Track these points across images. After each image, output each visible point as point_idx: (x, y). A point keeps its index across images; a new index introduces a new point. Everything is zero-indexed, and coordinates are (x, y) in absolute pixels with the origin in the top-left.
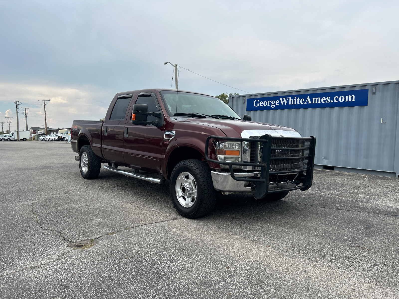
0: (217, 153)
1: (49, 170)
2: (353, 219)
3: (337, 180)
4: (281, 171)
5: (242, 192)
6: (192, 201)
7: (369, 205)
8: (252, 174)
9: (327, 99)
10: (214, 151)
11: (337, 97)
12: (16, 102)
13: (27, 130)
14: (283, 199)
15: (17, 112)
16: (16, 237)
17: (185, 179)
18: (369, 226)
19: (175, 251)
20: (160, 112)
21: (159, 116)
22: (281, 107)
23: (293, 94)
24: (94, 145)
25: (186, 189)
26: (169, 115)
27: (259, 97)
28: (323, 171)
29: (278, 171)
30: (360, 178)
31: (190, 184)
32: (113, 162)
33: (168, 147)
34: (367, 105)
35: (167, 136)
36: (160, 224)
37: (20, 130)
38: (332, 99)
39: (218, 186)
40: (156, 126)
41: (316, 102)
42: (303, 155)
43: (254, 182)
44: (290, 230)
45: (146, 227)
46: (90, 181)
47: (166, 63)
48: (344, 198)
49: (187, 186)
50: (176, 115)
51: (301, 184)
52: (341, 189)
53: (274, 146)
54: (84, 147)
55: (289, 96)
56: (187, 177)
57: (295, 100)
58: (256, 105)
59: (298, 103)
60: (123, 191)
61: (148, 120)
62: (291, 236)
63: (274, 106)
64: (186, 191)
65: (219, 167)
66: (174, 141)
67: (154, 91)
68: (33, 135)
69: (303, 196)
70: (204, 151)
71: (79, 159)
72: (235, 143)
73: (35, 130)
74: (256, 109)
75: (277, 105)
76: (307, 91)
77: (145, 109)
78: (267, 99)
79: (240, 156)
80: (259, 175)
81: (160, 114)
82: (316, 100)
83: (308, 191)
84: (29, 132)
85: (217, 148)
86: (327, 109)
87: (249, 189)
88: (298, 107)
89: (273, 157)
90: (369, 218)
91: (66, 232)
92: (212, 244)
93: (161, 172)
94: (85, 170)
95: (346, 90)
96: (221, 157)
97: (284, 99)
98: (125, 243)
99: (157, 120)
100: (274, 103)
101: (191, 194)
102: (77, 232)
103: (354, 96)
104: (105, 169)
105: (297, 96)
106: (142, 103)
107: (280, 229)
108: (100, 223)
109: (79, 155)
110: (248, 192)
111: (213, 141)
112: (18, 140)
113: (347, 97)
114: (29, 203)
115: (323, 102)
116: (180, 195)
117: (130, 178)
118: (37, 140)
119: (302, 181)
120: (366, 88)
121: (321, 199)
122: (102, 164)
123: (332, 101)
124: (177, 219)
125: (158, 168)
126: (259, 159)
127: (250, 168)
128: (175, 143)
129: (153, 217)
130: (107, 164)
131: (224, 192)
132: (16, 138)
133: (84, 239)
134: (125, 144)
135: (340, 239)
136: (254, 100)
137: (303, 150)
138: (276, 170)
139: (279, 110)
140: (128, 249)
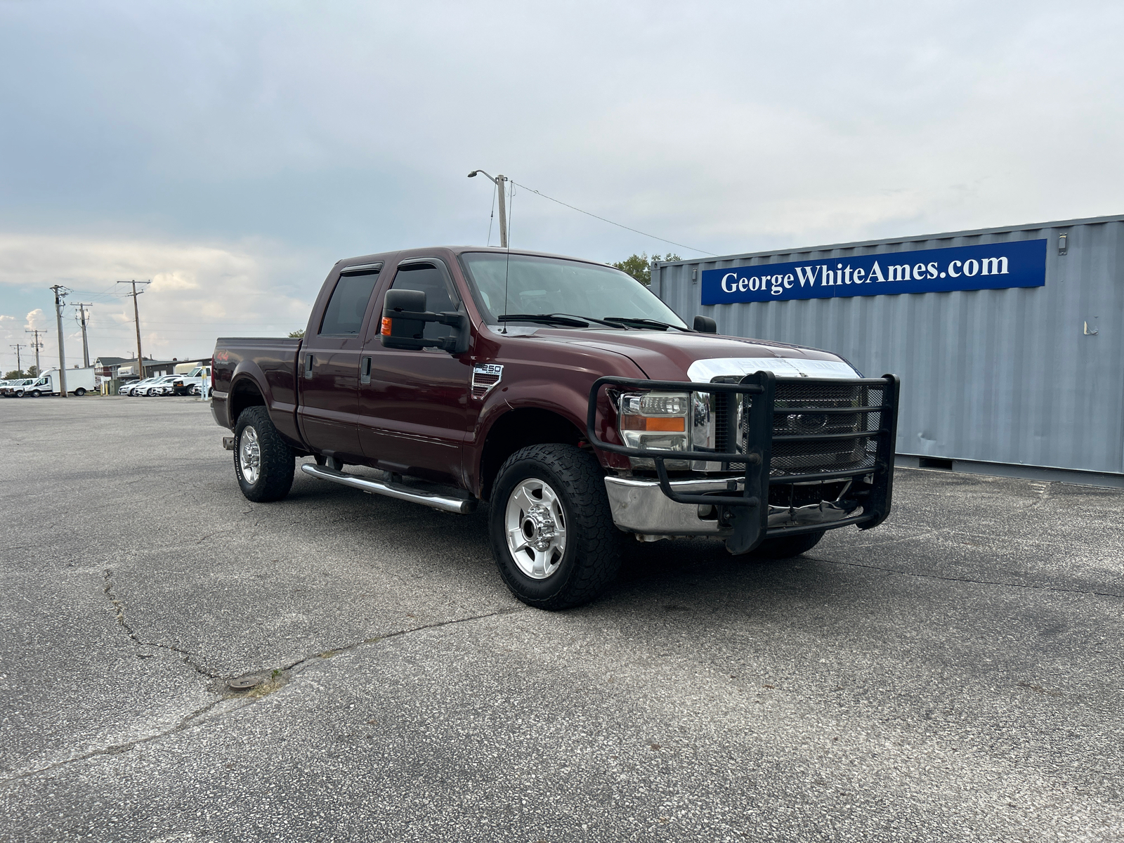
0: (621, 425)
1: (150, 478)
2: (1009, 607)
3: (961, 496)
4: (804, 475)
5: (693, 534)
6: (553, 561)
7: (1052, 568)
8: (721, 483)
9: (930, 268)
10: (612, 421)
11: (959, 264)
12: (56, 287)
13: (87, 365)
14: (810, 553)
15: (59, 317)
16: (63, 664)
17: (532, 500)
18: (1053, 628)
19: (507, 700)
20: (461, 312)
21: (456, 322)
22: (799, 293)
23: (834, 255)
24: (277, 405)
25: (536, 526)
26: (486, 321)
27: (735, 265)
28: (921, 474)
29: (794, 475)
30: (1026, 492)
31: (546, 514)
32: (329, 455)
33: (484, 410)
34: (1043, 284)
35: (480, 378)
36: (465, 627)
37: (67, 367)
38: (942, 268)
39: (625, 517)
40: (449, 351)
41: (899, 278)
42: (864, 427)
43: (726, 506)
44: (831, 640)
45: (423, 634)
46: (266, 507)
47: (474, 174)
48: (981, 549)
49: (538, 520)
50: (504, 319)
51: (859, 511)
52: (973, 522)
53: (780, 404)
54: (246, 413)
55: (821, 262)
56: (538, 494)
57: (839, 273)
58: (729, 287)
59: (848, 282)
60: (359, 535)
61: (428, 336)
62: (832, 658)
63: (780, 289)
64: (536, 533)
65: (628, 464)
66: (500, 393)
67: (442, 253)
68: (103, 379)
69: (866, 544)
70: (585, 419)
71: (236, 446)
72: (671, 396)
73: (109, 366)
74: (728, 300)
75: (787, 286)
76: (872, 245)
77: (419, 304)
78: (759, 271)
79: (685, 433)
80: (741, 487)
81: (460, 318)
82: (898, 273)
83: (880, 529)
84: (91, 371)
85: (622, 411)
86: (930, 297)
87: (712, 525)
88: (846, 292)
89: (778, 434)
90: (1054, 604)
91: (203, 651)
92: (612, 680)
93: (465, 478)
94: (251, 475)
95: (982, 241)
96: (630, 436)
97: (808, 269)
98: (368, 681)
99: (452, 334)
100: (781, 282)
101: (549, 541)
102: (233, 649)
103: (1005, 260)
104: (306, 472)
105: (845, 262)
106: (408, 288)
107: (802, 637)
108: (295, 625)
109: (232, 435)
110: (708, 534)
111: (611, 392)
112: (62, 395)
113: (985, 262)
114: (99, 569)
115: (917, 277)
116: (519, 545)
117: (377, 496)
118: (116, 394)
119: (860, 502)
120: (1041, 236)
121: (916, 551)
122: (298, 459)
123: (943, 275)
124: (511, 610)
125: (455, 469)
126: (740, 440)
127: (714, 466)
128: (502, 399)
129: (445, 607)
130: (312, 459)
131: (643, 533)
132: (57, 389)
133: (253, 669)
134: (363, 403)
135: (972, 664)
136: (722, 273)
137: (865, 414)
138: (788, 470)
139: (792, 303)
140: (376, 697)
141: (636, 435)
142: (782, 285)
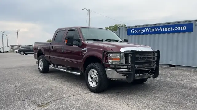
0: (108, 59)
1: (22, 68)
2: (180, 93)
3: (176, 72)
4: (142, 68)
5: (121, 79)
6: (96, 84)
7: (190, 86)
8: (127, 70)
9: (171, 28)
10: (107, 59)
11: (176, 28)
12: (2, 31)
13: (8, 46)
14: (145, 83)
15: (3, 37)
16: (9, 102)
17: (92, 73)
18: (187, 96)
19: (87, 108)
20: (80, 39)
21: (79, 41)
22: (146, 33)
23: (153, 26)
24: (46, 55)
25: (93, 78)
26: (84, 40)
27: (134, 28)
28: (170, 68)
29: (140, 68)
30: (189, 71)
31: (95, 75)
32: (56, 64)
33: (84, 57)
34: (193, 32)
35: (83, 51)
36: (80, 96)
37: (4, 46)
38: (173, 28)
39: (109, 76)
40: (78, 46)
41: (165, 30)
42: (154, 60)
43: (127, 74)
44: (146, 98)
45: (73, 97)
46: (44, 74)
47: (84, 9)
48: (177, 82)
49: (94, 77)
50: (88, 40)
51: (153, 75)
52: (177, 77)
54: (40, 57)
55: (150, 27)
56: (94, 72)
57: (154, 29)
58: (133, 32)
59: (155, 31)
60: (61, 79)
61: (74, 43)
62: (146, 101)
63: (142, 32)
64: (93, 79)
65: (109, 66)
66: (87, 53)
67: (77, 28)
68: (11, 49)
69: (156, 81)
70: (102, 58)
71: (38, 63)
72: (117, 54)
73: (12, 46)
74: (132, 34)
75: (144, 32)
76: (160, 24)
77: (72, 37)
78: (138, 29)
79: (120, 61)
80: (130, 71)
81: (80, 40)
82: (165, 29)
83: (158, 78)
84: (9, 48)
85: (108, 57)
86: (171, 34)
87: (125, 77)
88: (155, 33)
89: (137, 61)
90: (188, 92)
91: (34, 100)
92: (106, 105)
93: (81, 69)
94: (41, 68)
95: (181, 23)
96: (110, 61)
97: (148, 28)
98: (63, 105)
99: (78, 43)
100: (142, 31)
101: (96, 80)
102: (39, 99)
103: (185, 27)
104: (52, 68)
105: (155, 27)
106: (70, 34)
107: (141, 98)
108: (50, 95)
109: (37, 61)
110: (124, 79)
111: (106, 54)
112: (3, 52)
113: (182, 27)
114: (14, 85)
115: (169, 30)
116: (90, 81)
117: (65, 72)
118: (14, 52)
119: (153, 73)
120: (192, 22)
121: (165, 82)
122: (50, 65)
123: (173, 30)
124: (89, 93)
125: (79, 67)
126: (130, 62)
127: (125, 67)
128: (87, 55)
129: (77, 92)
130: (52, 65)
131: (112, 79)
132: (2, 51)
133: (43, 103)
134: (62, 55)
135: (171, 103)
136: (131, 29)
137: (154, 57)
138: (139, 67)
139: (145, 35)
140: (64, 107)
141: (111, 61)
142: (143, 31)
